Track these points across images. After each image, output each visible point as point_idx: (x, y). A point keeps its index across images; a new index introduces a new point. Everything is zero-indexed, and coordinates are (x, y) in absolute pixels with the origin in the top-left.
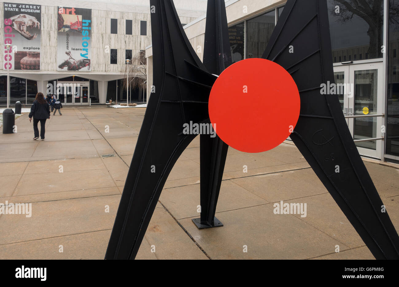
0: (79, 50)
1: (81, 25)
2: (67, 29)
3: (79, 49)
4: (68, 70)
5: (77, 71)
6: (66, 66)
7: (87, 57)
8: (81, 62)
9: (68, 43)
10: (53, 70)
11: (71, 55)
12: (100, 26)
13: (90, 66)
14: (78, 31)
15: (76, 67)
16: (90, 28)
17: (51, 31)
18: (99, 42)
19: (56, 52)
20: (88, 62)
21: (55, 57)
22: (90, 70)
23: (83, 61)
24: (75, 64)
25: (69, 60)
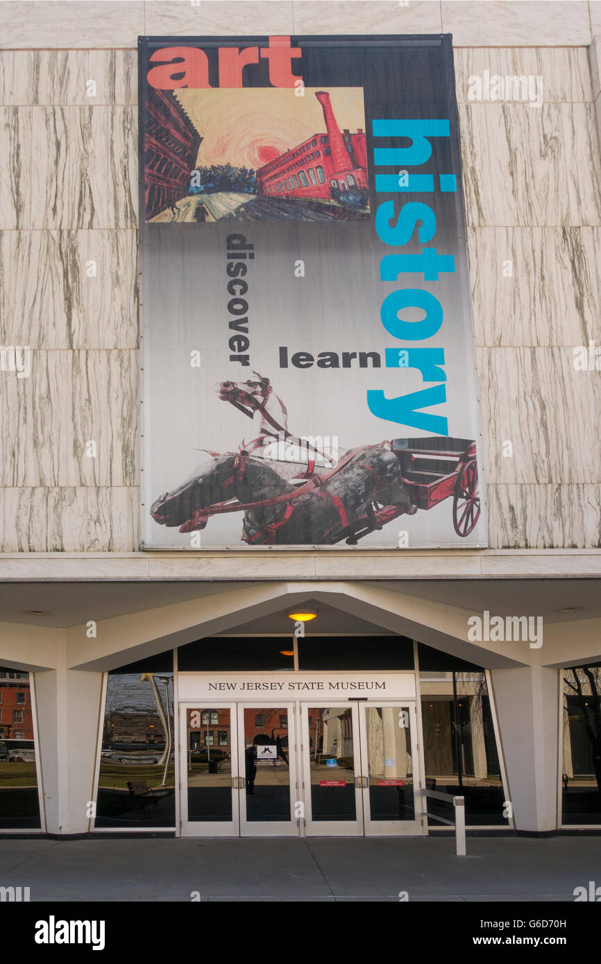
0: (355, 362)
1: (356, 165)
2: (226, 203)
3: (348, 358)
4: (250, 541)
5: (342, 544)
6: (234, 508)
7: (441, 423)
8: (380, 466)
9: (237, 307)
10: (104, 540)
11: (272, 407)
12: (543, 168)
13: (472, 500)
14: (332, 209)
15: (331, 512)
16: (448, 183)
17: (82, 236)
18: (543, 293)
19: (134, 400)
20: (449, 467)
21: (123, 436)
22: (479, 535)
23: (402, 457)
24: (322, 484)
25: (255, 453)
